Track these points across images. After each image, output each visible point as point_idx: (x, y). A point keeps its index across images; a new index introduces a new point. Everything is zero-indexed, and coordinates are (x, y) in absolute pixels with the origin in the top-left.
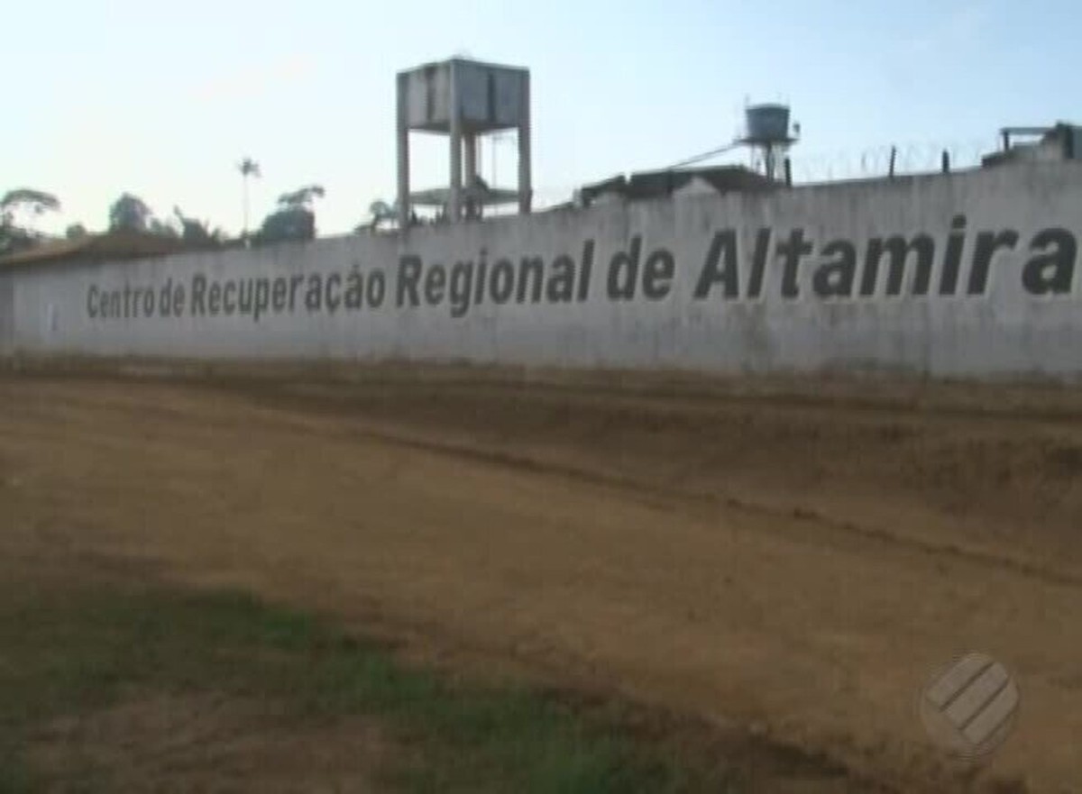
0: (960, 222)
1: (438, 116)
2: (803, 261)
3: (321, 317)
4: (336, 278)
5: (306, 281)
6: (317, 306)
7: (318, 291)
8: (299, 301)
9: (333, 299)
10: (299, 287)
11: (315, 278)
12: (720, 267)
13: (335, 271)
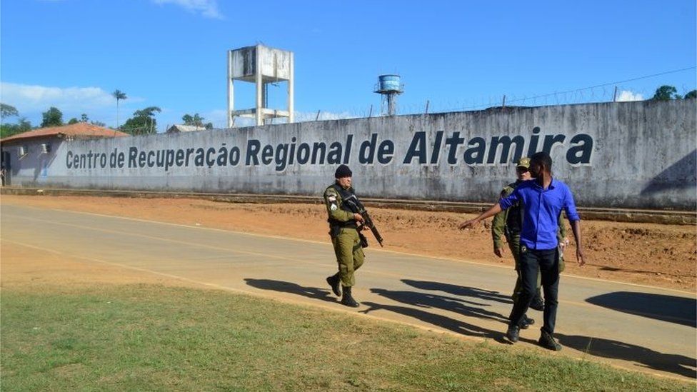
0: (537, 130)
1: (250, 74)
2: (459, 147)
3: (204, 169)
4: (212, 150)
5: (195, 151)
6: (202, 164)
7: (202, 156)
8: (191, 161)
9: (210, 161)
10: (191, 154)
11: (200, 150)
12: (417, 149)
13: (212, 147)
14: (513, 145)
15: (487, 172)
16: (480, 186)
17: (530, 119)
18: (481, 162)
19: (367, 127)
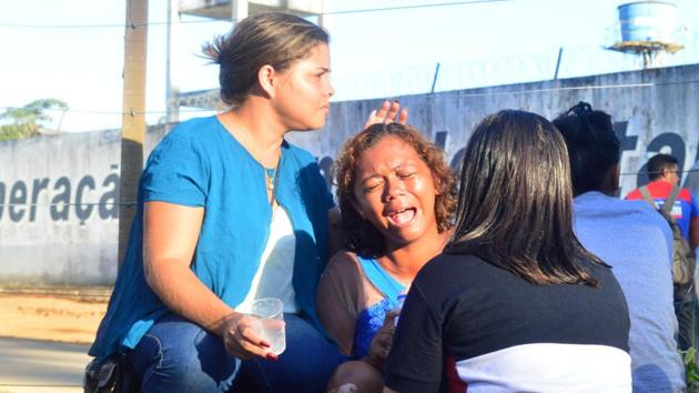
3: (69, 227)
4: (88, 181)
5: (51, 185)
6: (64, 215)
7: (65, 197)
8: (43, 211)
9: (84, 207)
10: (42, 193)
11: (64, 181)
13: (87, 173)
19: (425, 115)
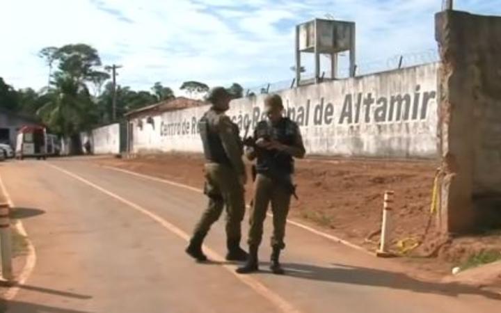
0: (418, 88)
1: (311, 46)
2: (372, 106)
12: (347, 110)
14: (404, 103)
15: (388, 129)
16: (383, 143)
17: (414, 78)
18: (384, 120)
19: (318, 91)
